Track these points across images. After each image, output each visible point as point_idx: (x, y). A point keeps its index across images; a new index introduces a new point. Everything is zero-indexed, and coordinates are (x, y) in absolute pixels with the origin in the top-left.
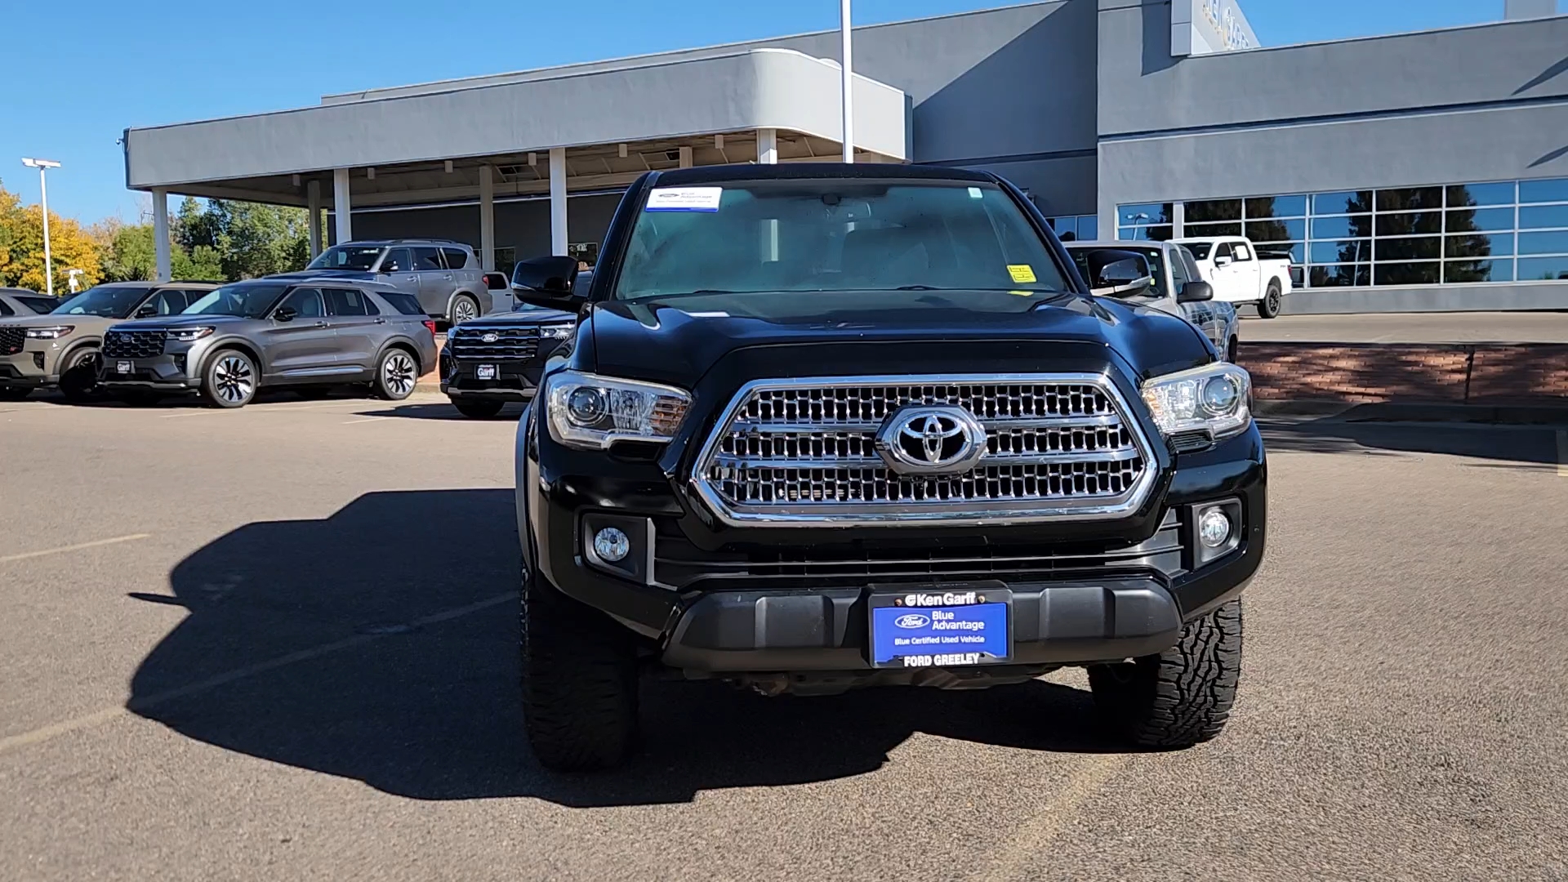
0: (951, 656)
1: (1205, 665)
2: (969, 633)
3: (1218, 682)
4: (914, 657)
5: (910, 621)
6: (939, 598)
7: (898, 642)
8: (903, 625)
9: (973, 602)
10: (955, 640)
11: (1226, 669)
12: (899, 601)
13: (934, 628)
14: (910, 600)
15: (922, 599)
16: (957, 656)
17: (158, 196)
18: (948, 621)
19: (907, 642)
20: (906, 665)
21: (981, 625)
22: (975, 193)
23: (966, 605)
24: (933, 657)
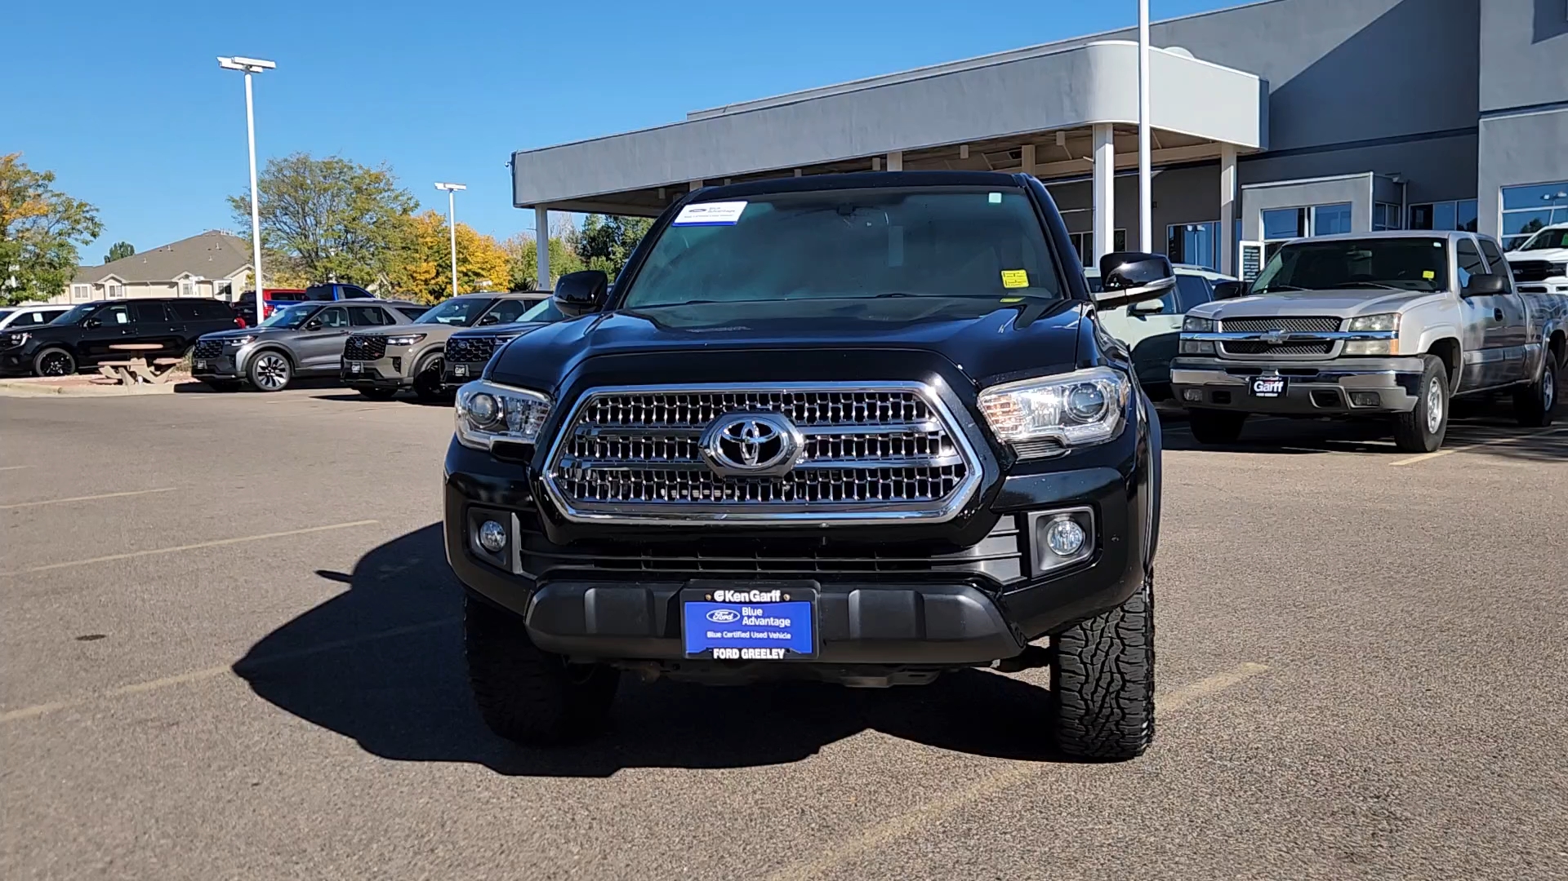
0: (757, 650)
1: (1106, 677)
2: (777, 629)
3: (1122, 694)
4: (722, 650)
5: (721, 616)
6: (746, 595)
7: (710, 634)
8: (715, 619)
9: (778, 600)
10: (764, 635)
11: (1129, 681)
12: (709, 597)
13: (744, 623)
14: (719, 595)
15: (730, 596)
16: (763, 650)
17: (540, 212)
18: (757, 617)
19: (719, 635)
20: (715, 657)
21: (787, 622)
22: (995, 198)
23: (771, 602)
24: (740, 650)
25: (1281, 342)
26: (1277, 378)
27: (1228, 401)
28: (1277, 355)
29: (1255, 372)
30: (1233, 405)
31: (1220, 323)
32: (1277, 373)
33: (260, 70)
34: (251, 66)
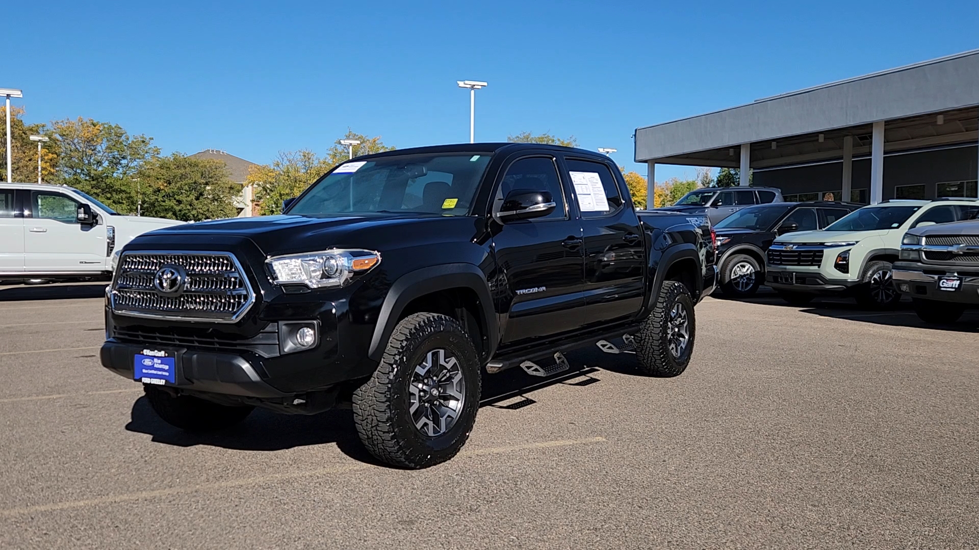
2: (164, 370)
5: (147, 362)
6: (155, 352)
8: (145, 363)
10: (160, 373)
12: (142, 352)
13: (154, 366)
14: (145, 352)
17: (650, 164)
18: (159, 364)
19: (145, 371)
21: (167, 367)
22: (475, 158)
23: (162, 357)
25: (961, 253)
26: (956, 278)
27: (926, 293)
28: (959, 262)
29: (942, 273)
30: (928, 296)
31: (924, 239)
32: (956, 274)
33: (480, 87)
34: (474, 85)
